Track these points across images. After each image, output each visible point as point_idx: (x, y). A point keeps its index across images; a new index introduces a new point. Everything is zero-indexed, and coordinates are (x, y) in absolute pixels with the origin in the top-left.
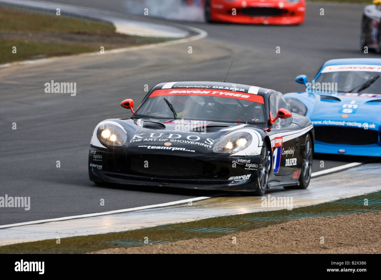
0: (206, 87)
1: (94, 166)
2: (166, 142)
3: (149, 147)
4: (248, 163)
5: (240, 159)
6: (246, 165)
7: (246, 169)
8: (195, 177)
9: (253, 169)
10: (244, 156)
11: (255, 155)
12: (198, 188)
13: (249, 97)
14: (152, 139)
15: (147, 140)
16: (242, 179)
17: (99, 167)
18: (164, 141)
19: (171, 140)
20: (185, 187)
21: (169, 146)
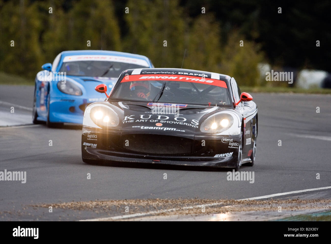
0: (172, 73)
1: (88, 145)
2: (157, 122)
3: (142, 128)
4: (231, 142)
5: (224, 138)
6: (230, 144)
7: (229, 147)
8: (184, 155)
9: (235, 148)
10: (228, 136)
11: (236, 134)
12: (188, 165)
13: (213, 82)
14: (144, 120)
15: (139, 121)
16: (225, 156)
17: (93, 146)
18: (155, 122)
19: (161, 121)
20: (176, 164)
21: (161, 127)
